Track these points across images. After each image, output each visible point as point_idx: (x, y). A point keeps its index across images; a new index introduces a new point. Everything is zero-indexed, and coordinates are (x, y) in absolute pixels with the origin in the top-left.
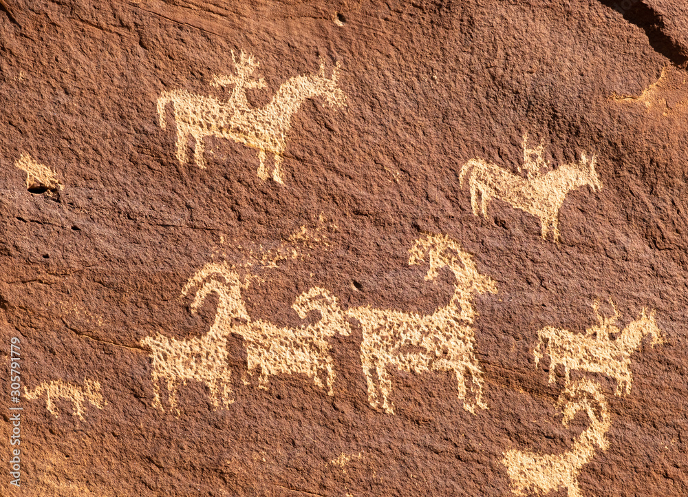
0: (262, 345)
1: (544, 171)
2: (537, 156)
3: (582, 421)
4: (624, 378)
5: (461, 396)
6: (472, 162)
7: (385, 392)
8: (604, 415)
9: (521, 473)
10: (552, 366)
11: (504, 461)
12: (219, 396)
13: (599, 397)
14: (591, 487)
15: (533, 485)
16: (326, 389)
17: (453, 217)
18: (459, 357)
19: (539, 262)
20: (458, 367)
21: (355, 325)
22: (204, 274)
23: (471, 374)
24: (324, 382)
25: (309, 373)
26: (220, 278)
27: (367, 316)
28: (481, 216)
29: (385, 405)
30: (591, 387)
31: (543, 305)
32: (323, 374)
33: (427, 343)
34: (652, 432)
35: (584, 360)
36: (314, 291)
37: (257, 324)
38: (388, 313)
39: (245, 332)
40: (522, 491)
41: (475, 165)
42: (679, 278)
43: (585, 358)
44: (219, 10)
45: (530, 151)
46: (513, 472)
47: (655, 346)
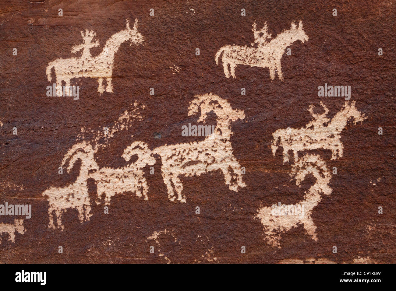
0: (106, 181)
1: (268, 41)
2: (263, 34)
3: (310, 180)
4: (337, 148)
5: (228, 182)
6: (222, 49)
7: (179, 191)
8: (325, 174)
9: (271, 220)
10: (285, 152)
11: (259, 216)
12: (84, 214)
13: (320, 163)
14: (321, 220)
15: (279, 226)
16: (143, 197)
17: (213, 82)
18: (223, 160)
19: (270, 94)
20: (224, 167)
21: (158, 158)
22: (72, 150)
23: (232, 168)
24: (142, 193)
25: (133, 190)
26: (82, 150)
27: (165, 151)
28: (231, 77)
29: (180, 198)
30: (313, 159)
31: (275, 118)
32: (141, 189)
33: (202, 157)
34: (362, 177)
35: (307, 144)
36: (134, 145)
37: (103, 170)
38: (177, 146)
39: (96, 176)
40: (272, 232)
41: (224, 50)
42: (370, 78)
43: (307, 142)
44: (73, 13)
45: (258, 32)
46: (265, 221)
47: (357, 123)
